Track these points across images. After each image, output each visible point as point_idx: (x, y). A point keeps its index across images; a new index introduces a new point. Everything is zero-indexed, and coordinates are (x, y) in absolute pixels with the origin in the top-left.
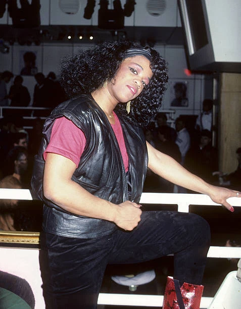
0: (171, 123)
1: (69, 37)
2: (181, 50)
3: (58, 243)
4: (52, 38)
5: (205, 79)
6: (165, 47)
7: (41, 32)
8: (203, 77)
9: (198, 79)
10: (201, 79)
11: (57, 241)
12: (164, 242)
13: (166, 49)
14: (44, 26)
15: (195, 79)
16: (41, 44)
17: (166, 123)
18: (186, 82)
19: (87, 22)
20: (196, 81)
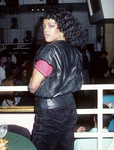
1: (33, 10)
4: (24, 11)
6: (77, 13)
7: (19, 8)
8: (95, 26)
9: (93, 27)
10: (94, 27)
15: (91, 27)
20: (92, 27)
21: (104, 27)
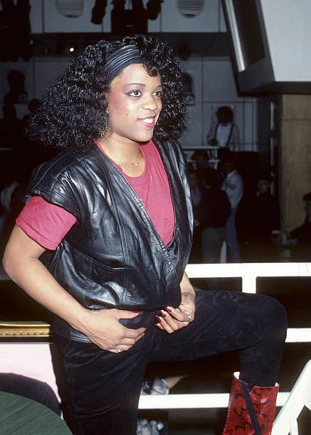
0: (213, 164)
2: (226, 64)
3: (75, 352)
5: (259, 102)
6: (203, 60)
7: (32, 42)
8: (255, 100)
9: (248, 102)
10: (252, 103)
11: (73, 349)
12: (224, 337)
13: (205, 63)
14: (36, 35)
15: (244, 102)
16: (32, 60)
17: (208, 163)
18: (232, 107)
19: (96, 29)
20: (246, 105)
21: (278, 103)
